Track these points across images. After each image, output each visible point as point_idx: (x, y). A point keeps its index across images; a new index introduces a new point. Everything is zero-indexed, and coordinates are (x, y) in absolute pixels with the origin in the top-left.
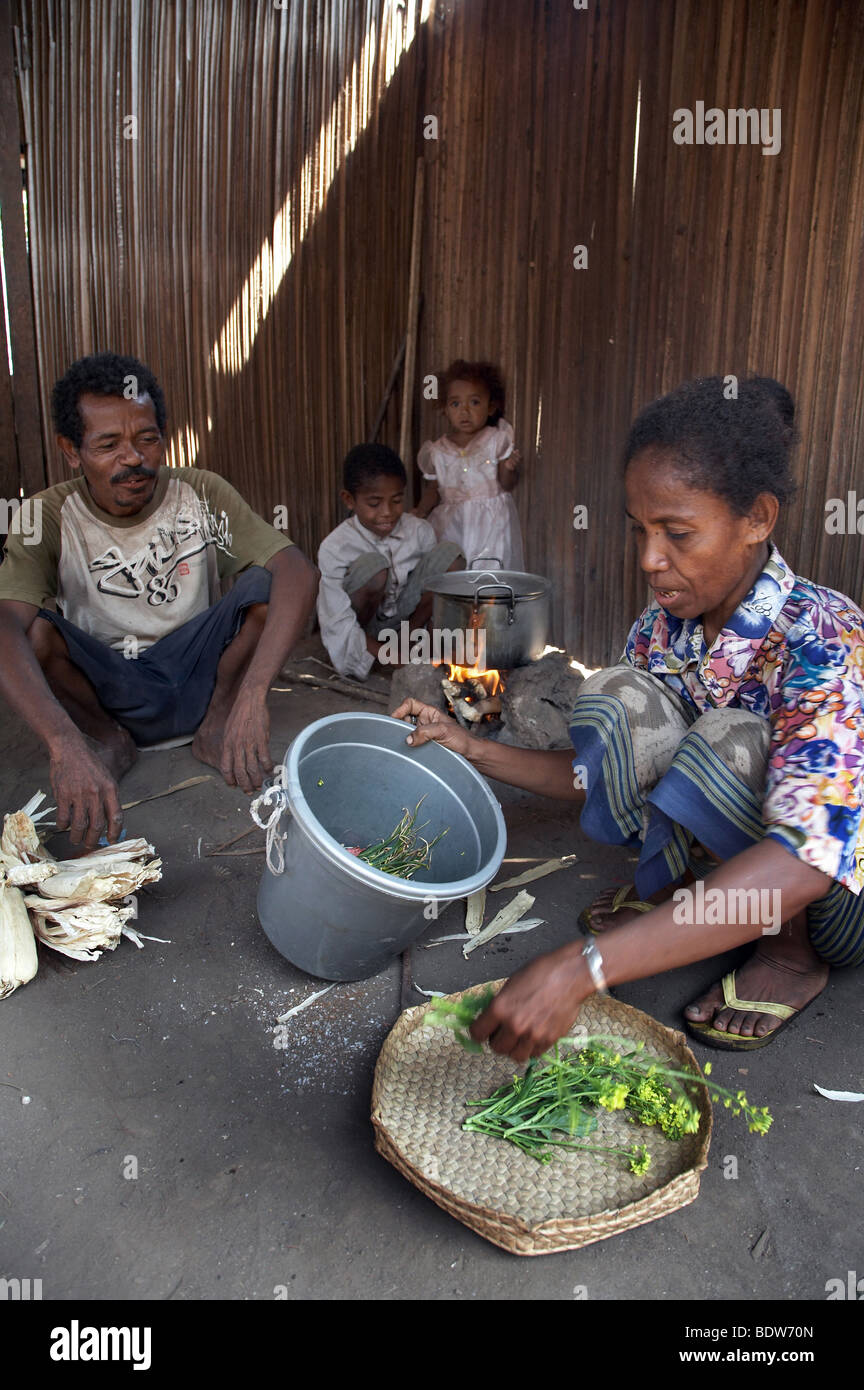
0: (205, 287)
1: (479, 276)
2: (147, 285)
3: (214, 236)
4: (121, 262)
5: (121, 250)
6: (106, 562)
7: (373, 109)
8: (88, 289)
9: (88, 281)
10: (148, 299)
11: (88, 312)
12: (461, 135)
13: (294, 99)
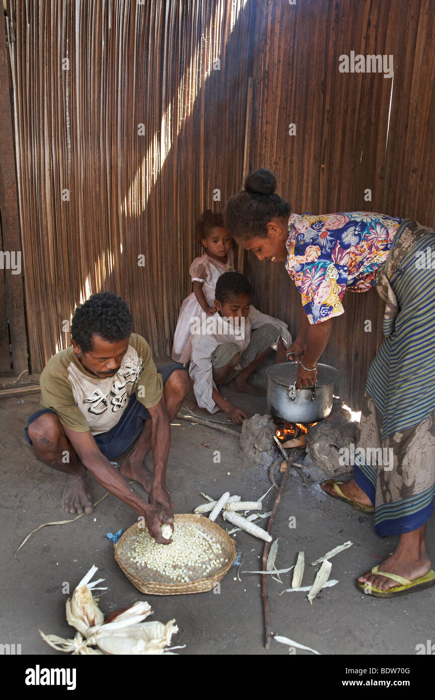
0: (119, 169)
1: (288, 164)
2: (85, 170)
3: (125, 138)
4: (70, 157)
5: (70, 150)
6: (94, 399)
7: (222, 50)
8: (50, 175)
9: (50, 170)
10: (85, 178)
11: (49, 190)
12: (278, 70)
13: (174, 48)
